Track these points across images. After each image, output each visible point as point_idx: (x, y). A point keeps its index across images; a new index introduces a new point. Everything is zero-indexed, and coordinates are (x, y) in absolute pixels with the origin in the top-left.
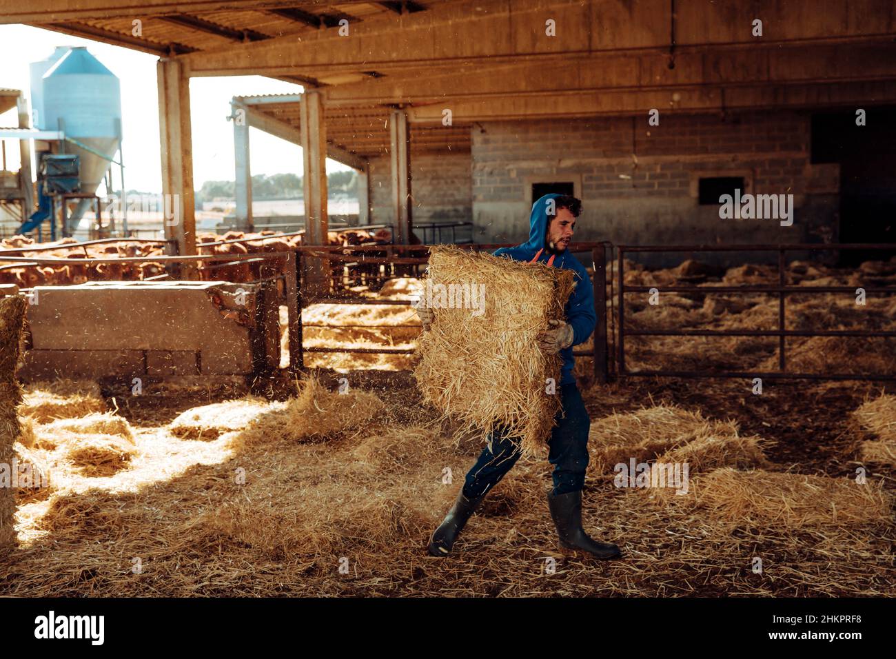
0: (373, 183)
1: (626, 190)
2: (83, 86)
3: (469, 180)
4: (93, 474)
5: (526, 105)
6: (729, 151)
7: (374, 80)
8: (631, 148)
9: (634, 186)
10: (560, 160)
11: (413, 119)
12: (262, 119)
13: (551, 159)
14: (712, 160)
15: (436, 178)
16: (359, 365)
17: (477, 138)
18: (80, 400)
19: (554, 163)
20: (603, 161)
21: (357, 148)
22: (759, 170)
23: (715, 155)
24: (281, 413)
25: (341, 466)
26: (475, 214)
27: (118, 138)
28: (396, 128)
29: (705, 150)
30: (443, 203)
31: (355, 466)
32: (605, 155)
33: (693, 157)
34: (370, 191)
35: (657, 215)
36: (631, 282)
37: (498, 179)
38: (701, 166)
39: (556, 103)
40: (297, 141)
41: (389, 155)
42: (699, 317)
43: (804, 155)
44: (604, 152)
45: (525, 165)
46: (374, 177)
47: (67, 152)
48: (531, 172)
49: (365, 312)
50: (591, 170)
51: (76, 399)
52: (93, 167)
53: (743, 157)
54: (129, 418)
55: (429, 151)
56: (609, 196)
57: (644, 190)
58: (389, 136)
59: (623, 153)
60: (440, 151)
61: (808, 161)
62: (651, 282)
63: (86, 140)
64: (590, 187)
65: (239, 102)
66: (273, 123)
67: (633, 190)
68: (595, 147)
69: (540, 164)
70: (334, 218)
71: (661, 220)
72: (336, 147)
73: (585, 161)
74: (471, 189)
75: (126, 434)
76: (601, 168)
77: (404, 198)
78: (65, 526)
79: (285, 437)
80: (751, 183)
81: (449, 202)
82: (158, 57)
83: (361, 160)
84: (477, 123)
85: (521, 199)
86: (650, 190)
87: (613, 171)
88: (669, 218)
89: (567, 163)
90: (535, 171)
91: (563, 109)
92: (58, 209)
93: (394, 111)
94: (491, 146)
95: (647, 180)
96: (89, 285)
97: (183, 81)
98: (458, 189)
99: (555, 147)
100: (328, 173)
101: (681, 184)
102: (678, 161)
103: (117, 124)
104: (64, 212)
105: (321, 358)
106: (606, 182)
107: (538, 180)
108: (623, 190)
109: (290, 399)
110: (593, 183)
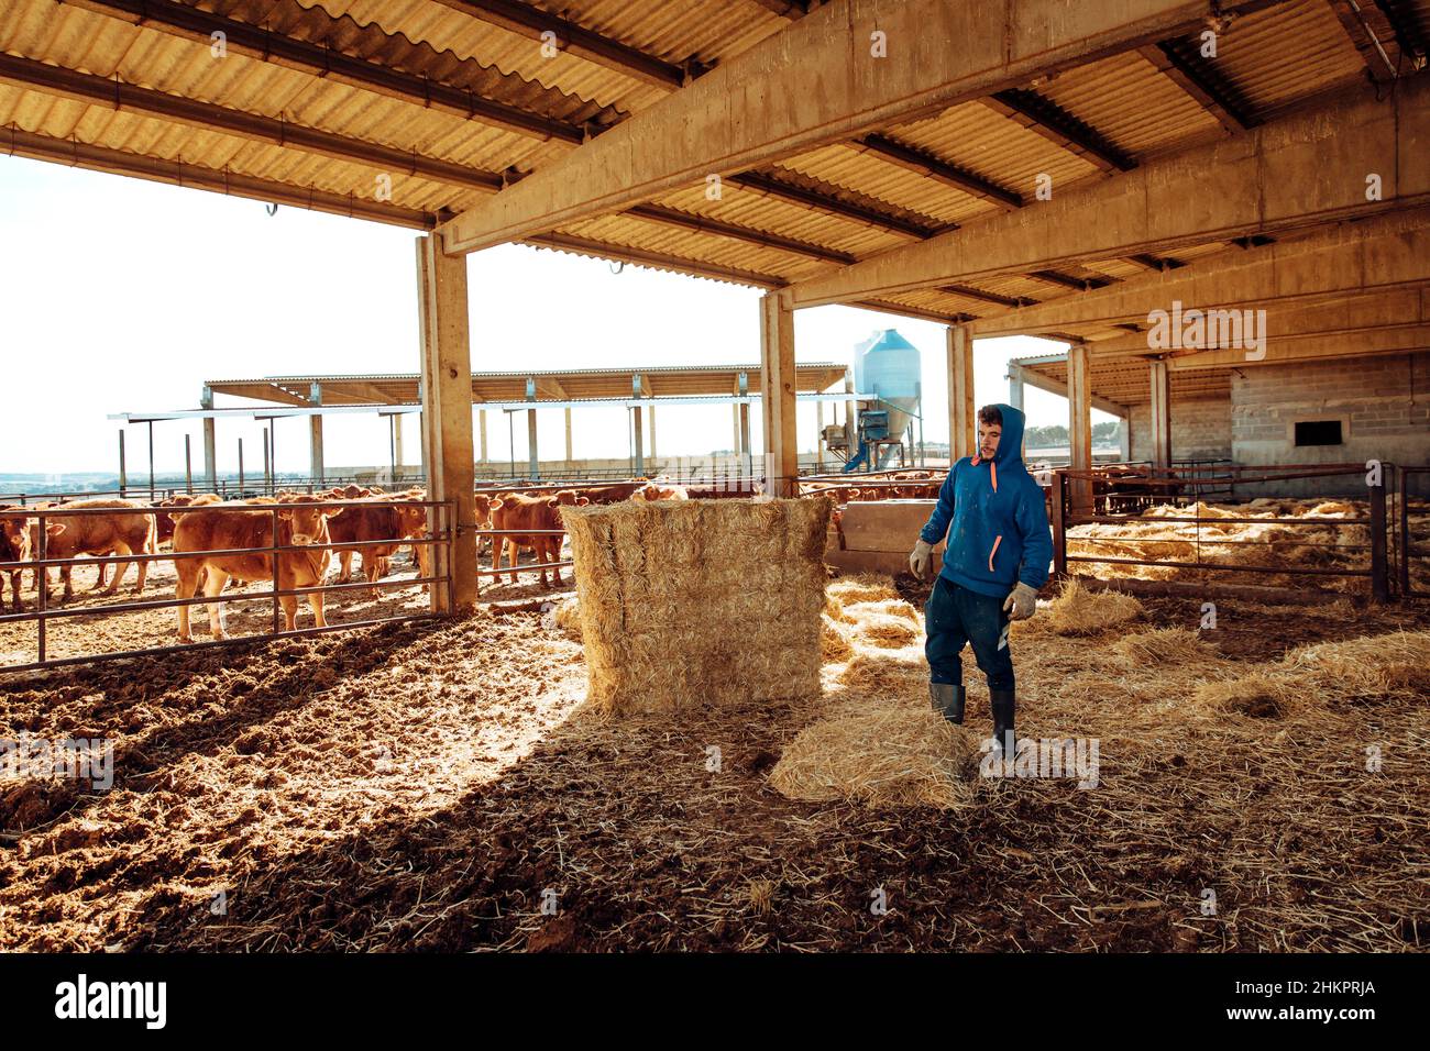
0: (1133, 428)
2: (893, 358)
3: (1230, 422)
4: (885, 646)
5: (1289, 349)
7: (1136, 334)
9: (1412, 423)
10: (1326, 401)
11: (1172, 368)
12: (1035, 377)
13: (1316, 400)
15: (1195, 421)
16: (1119, 575)
17: (1237, 384)
18: (879, 589)
19: (1319, 403)
20: (1376, 400)
21: (1121, 399)
24: (1046, 609)
25: (1100, 658)
26: (1235, 453)
27: (918, 397)
28: (1157, 377)
30: (1201, 444)
31: (1115, 660)
32: (1377, 394)
34: (1130, 434)
37: (1258, 419)
39: (1322, 345)
40: (1065, 394)
41: (1149, 402)
44: (1376, 391)
45: (1287, 406)
46: (1134, 422)
47: (879, 409)
48: (1294, 412)
49: (1125, 533)
50: (1361, 409)
51: (876, 588)
52: (899, 421)
54: (917, 606)
55: (1187, 399)
56: (1382, 433)
57: (1424, 427)
58: (1149, 386)
59: (1398, 392)
60: (1198, 398)
63: (894, 400)
64: (1358, 425)
65: (1015, 363)
66: (1044, 379)
67: (1410, 426)
68: (1365, 387)
69: (1304, 405)
70: (1097, 458)
72: (1099, 398)
73: (1354, 400)
74: (1230, 431)
75: (913, 617)
77: (1163, 437)
78: (858, 683)
79: (1049, 629)
81: (1208, 443)
82: (946, 326)
83: (1123, 408)
84: (1235, 368)
85: (1283, 437)
87: (1387, 409)
89: (1334, 403)
90: (1298, 411)
91: (1328, 351)
92: (872, 453)
93: (1153, 363)
94: (1251, 390)
95: (1427, 416)
96: (889, 501)
97: (968, 342)
98: (1217, 432)
99: (1320, 388)
100: (1092, 425)
103: (918, 386)
104: (877, 455)
105: (1084, 568)
106: (1378, 420)
107: (1301, 420)
109: (1054, 599)
110: (1364, 421)
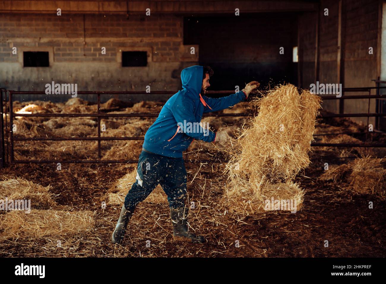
1: (80, 57)
6: (138, 36)
8: (83, 32)
9: (85, 55)
10: (40, 38)
13: (35, 37)
14: (130, 41)
19: (37, 40)
20: (67, 40)
22: (155, 48)
23: (131, 38)
29: (125, 35)
32: (67, 36)
33: (118, 39)
35: (98, 73)
36: (73, 111)
38: (123, 45)
42: (90, 131)
43: (180, 40)
44: (67, 34)
45: (18, 40)
48: (23, 45)
50: (59, 45)
53: (146, 40)
56: (70, 60)
57: (91, 58)
59: (78, 36)
61: (182, 43)
62: (84, 111)
64: (59, 55)
67: (84, 57)
68: (61, 31)
69: (28, 40)
71: (100, 75)
73: (55, 39)
76: (65, 44)
80: (151, 55)
85: (17, 61)
86: (94, 57)
87: (72, 46)
88: (105, 74)
89: (44, 40)
90: (25, 44)
95: (92, 52)
99: (36, 30)
101: (112, 55)
102: (110, 41)
106: (68, 52)
107: (27, 50)
108: (78, 57)
110: (61, 53)
